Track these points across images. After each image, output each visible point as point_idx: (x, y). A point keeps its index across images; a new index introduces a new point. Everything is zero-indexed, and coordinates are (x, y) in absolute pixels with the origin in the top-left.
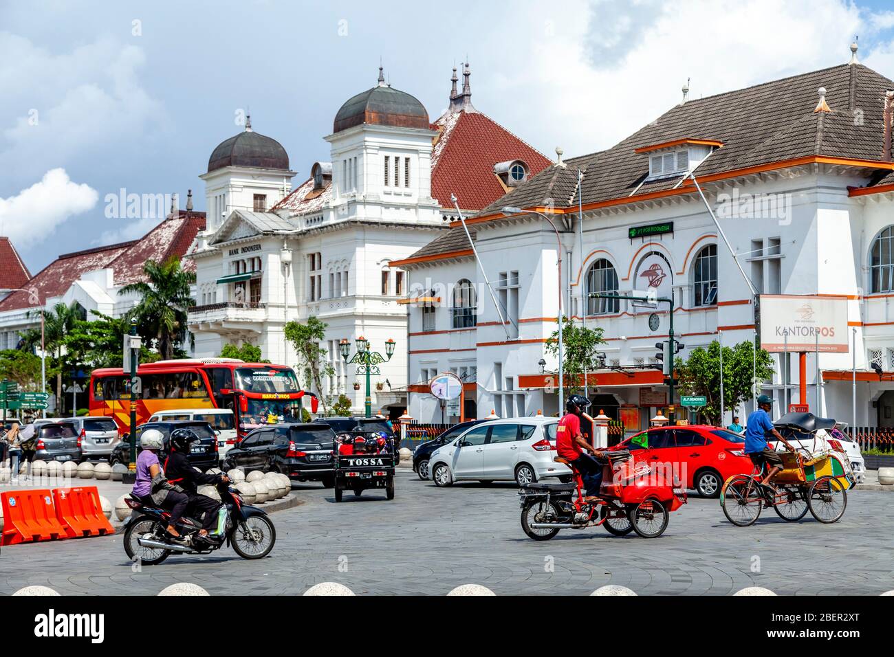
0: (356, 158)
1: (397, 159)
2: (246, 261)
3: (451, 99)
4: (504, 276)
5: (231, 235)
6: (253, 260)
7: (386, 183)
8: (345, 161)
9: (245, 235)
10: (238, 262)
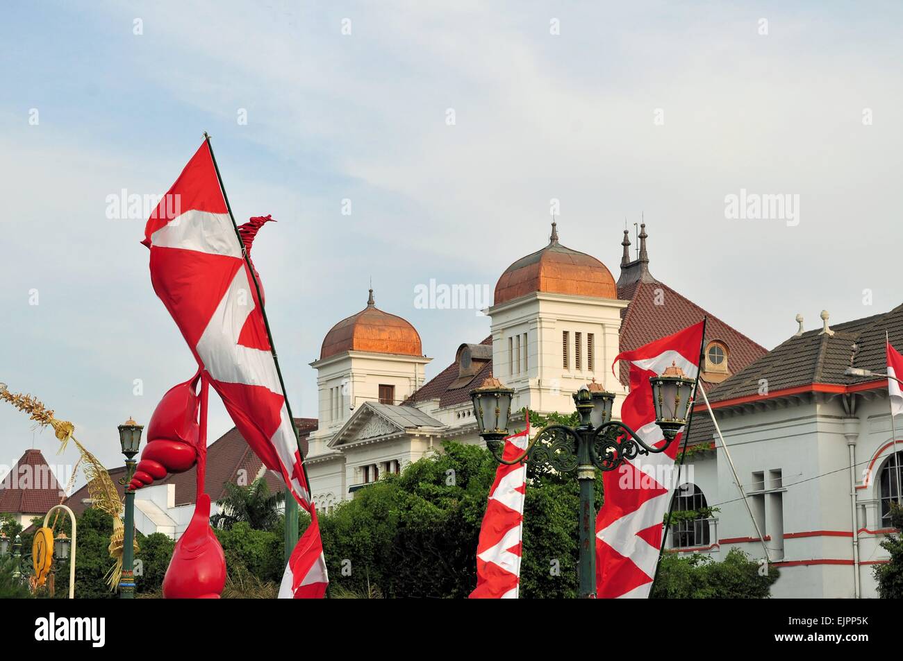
0: (526, 334)
1: (578, 335)
2: (378, 466)
3: (622, 268)
4: (760, 476)
5: (358, 434)
6: (388, 464)
7: (566, 365)
8: (511, 338)
9: (377, 434)
10: (366, 468)
